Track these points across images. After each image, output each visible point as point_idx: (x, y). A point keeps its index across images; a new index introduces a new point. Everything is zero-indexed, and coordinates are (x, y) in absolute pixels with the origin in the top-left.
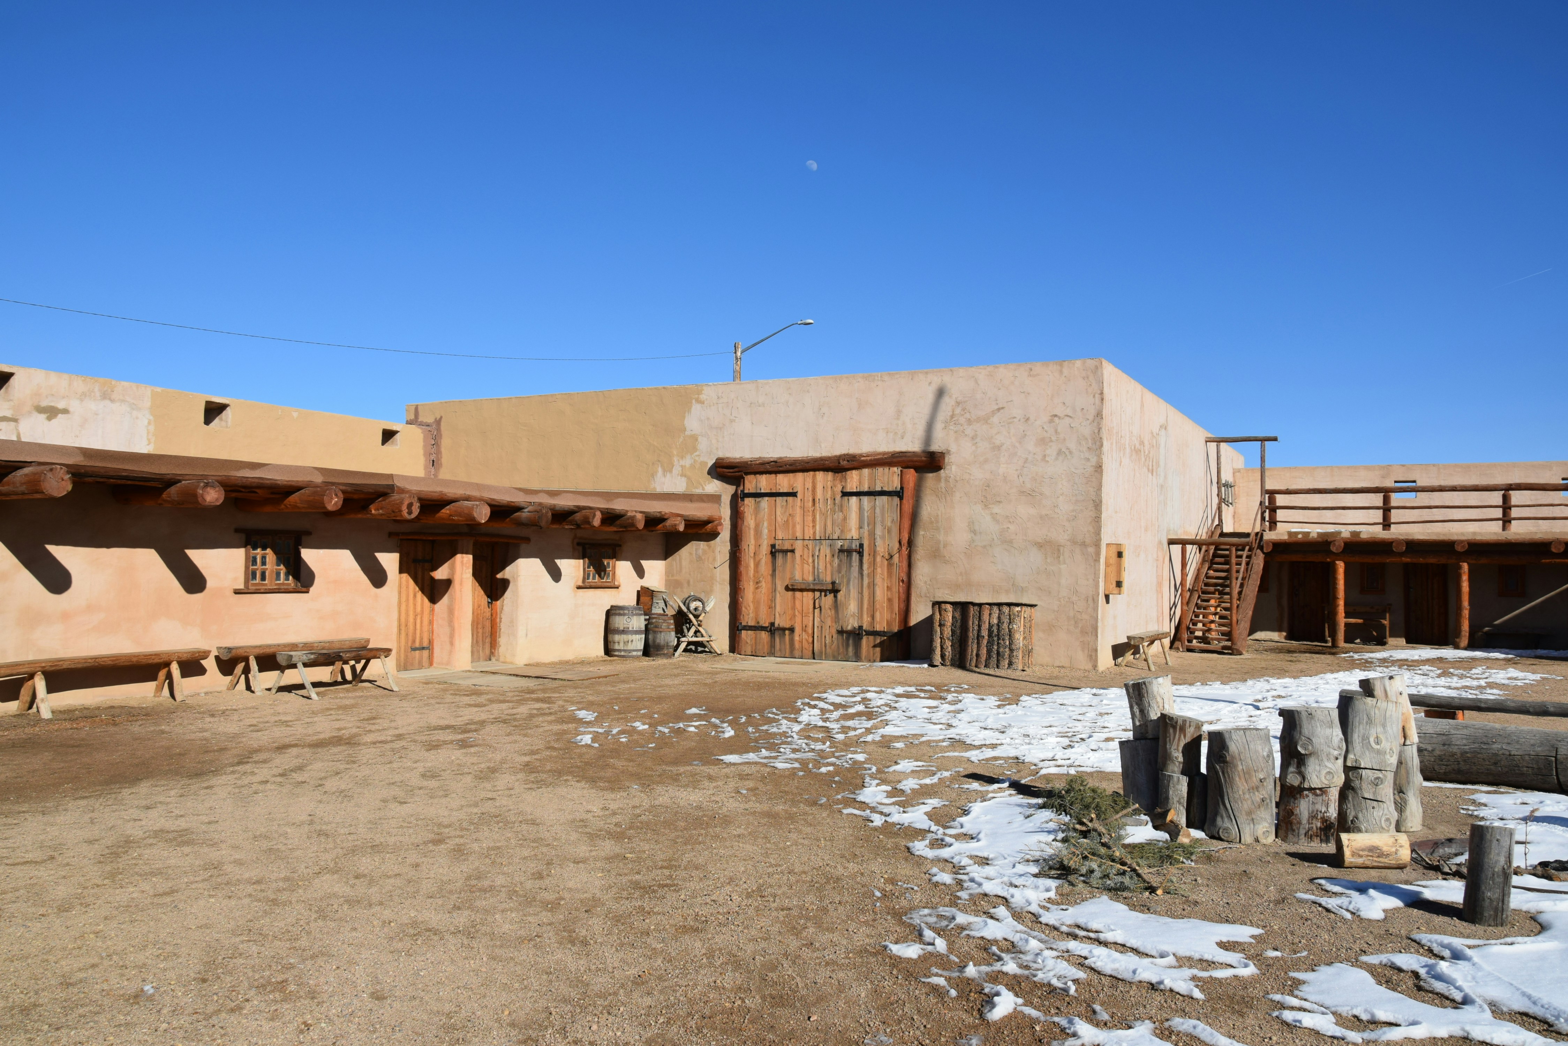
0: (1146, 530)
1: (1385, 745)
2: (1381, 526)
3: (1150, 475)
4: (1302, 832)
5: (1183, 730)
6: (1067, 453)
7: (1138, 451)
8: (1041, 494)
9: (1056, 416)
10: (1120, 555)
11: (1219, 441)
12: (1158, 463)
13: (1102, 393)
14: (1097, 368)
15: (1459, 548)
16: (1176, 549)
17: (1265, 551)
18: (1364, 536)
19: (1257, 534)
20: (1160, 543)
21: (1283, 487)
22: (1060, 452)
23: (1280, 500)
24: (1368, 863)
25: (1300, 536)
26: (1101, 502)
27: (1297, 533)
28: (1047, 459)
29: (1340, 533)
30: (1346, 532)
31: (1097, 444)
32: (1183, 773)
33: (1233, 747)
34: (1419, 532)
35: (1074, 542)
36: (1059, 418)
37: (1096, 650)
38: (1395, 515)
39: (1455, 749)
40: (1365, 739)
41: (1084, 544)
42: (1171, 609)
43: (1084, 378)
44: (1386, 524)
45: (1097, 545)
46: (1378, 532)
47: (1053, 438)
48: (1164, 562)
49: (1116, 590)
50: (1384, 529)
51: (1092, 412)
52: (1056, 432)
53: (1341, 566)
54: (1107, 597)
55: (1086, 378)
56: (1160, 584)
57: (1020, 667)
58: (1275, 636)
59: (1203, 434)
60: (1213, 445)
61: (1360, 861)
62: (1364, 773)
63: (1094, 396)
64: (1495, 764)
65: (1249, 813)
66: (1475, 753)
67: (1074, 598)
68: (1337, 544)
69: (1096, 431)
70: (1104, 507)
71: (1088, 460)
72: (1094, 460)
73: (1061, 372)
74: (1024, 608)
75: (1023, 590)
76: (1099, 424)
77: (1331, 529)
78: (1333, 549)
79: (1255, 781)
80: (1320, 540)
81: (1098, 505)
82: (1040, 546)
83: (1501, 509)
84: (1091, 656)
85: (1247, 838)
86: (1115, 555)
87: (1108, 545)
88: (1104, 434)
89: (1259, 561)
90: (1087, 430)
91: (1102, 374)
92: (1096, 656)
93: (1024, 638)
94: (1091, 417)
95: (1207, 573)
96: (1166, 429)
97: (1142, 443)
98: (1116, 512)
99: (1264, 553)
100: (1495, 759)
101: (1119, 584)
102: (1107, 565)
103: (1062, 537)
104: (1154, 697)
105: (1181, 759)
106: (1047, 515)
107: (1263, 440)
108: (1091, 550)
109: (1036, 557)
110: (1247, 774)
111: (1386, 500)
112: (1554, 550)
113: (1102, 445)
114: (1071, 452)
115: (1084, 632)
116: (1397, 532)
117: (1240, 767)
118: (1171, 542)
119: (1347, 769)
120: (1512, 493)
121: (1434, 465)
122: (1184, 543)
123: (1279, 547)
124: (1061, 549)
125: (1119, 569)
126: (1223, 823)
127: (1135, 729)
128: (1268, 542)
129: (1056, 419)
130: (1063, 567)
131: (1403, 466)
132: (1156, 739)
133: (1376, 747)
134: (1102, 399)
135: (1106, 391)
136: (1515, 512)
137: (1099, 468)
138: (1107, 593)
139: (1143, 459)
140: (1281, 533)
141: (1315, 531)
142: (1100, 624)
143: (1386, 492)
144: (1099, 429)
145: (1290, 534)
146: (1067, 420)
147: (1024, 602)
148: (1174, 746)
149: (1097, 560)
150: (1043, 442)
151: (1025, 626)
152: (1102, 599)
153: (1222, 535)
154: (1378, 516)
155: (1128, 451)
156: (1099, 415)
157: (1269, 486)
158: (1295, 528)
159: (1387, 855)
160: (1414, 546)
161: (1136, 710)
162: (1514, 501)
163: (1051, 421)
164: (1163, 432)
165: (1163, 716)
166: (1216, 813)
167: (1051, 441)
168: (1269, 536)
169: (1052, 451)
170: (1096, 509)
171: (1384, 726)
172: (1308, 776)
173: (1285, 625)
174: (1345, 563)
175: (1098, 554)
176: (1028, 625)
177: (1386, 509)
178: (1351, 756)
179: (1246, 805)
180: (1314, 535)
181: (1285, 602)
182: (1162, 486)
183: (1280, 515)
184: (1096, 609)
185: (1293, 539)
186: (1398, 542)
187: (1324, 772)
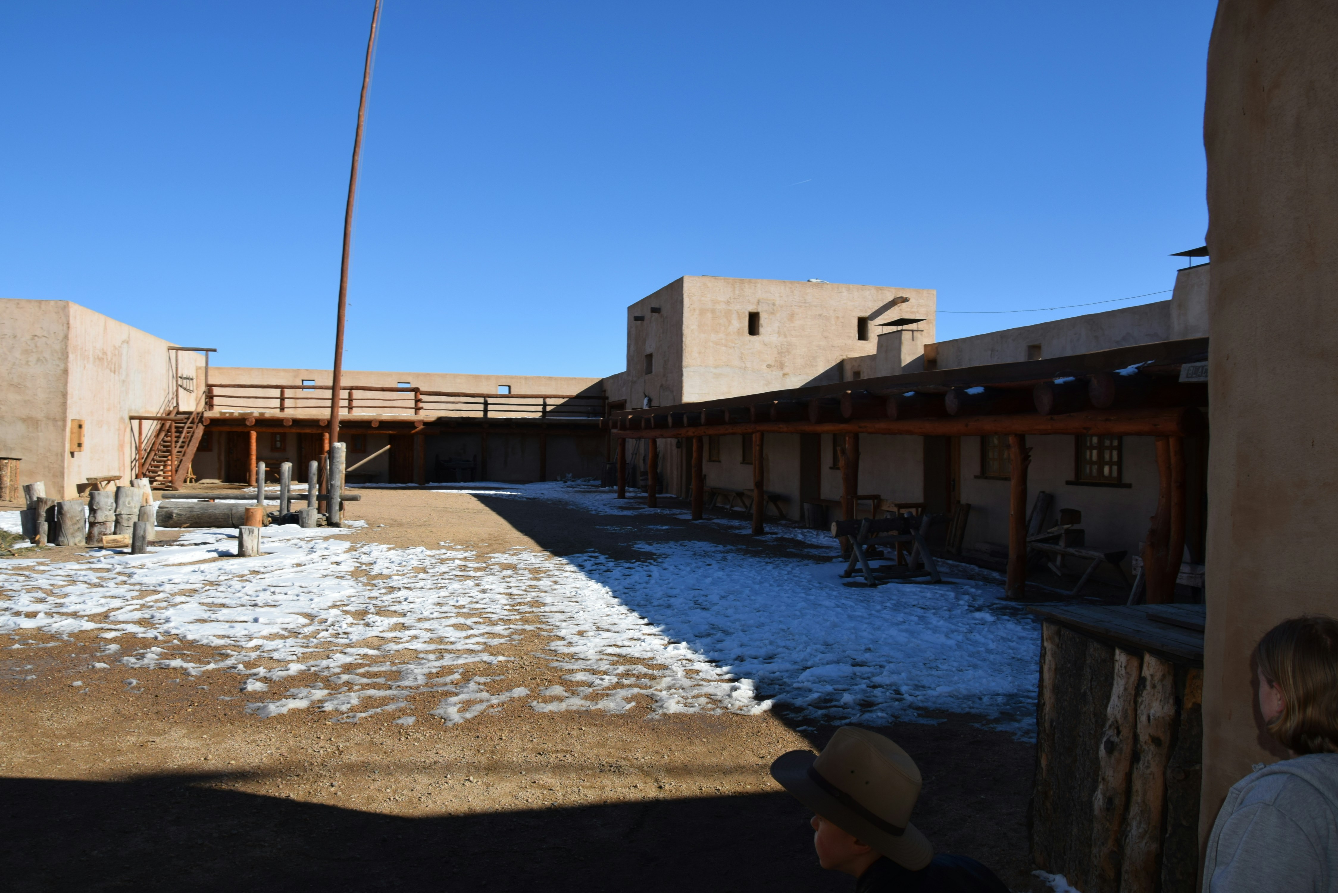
0: (109, 410)
1: (132, 504)
2: (279, 409)
3: (112, 374)
4: (95, 540)
5: (46, 503)
6: (44, 361)
7: (101, 359)
8: (25, 386)
9: (36, 336)
10: (80, 426)
11: (178, 349)
12: (120, 367)
13: (68, 324)
14: (65, 307)
15: (322, 424)
16: (135, 423)
17: (204, 424)
18: (267, 415)
19: (198, 414)
20: (122, 419)
21: (218, 383)
22: (38, 360)
23: (216, 391)
24: (113, 546)
25: (227, 415)
26: (67, 393)
27: (226, 413)
28: (29, 363)
29: (252, 413)
30: (256, 413)
31: (65, 356)
32: (46, 521)
33: (66, 508)
34: (301, 414)
35: (48, 418)
36: (38, 337)
37: (63, 487)
38: (287, 403)
39: (194, 513)
40: (124, 502)
41: (55, 420)
42: (132, 462)
43: (56, 313)
44: (282, 408)
45: (64, 420)
46: (277, 413)
47: (34, 350)
48: (125, 431)
49: (78, 449)
50: (281, 412)
51: (61, 336)
52: (36, 346)
53: (254, 435)
54: (72, 454)
55: (57, 313)
56: (121, 446)
57: (8, 499)
58: (217, 481)
59: (164, 344)
60: (173, 353)
61: (110, 545)
62: (123, 516)
63: (63, 325)
64: (210, 518)
65: (72, 534)
66: (202, 514)
67: (48, 454)
68: (250, 420)
69: (64, 348)
70: (69, 397)
71: (58, 366)
72: (62, 366)
73: (40, 307)
74: (11, 461)
75: (12, 449)
76: (66, 343)
77: (248, 411)
78: (248, 423)
79: (75, 521)
80: (240, 417)
81: (65, 395)
82: (24, 420)
83: (331, 401)
84: (60, 491)
85: (71, 544)
86: (76, 427)
87: (72, 420)
88: (70, 350)
89: (199, 432)
90: (57, 346)
91: (69, 311)
92: (63, 491)
93: (11, 480)
94: (60, 338)
95: (163, 439)
96: (128, 343)
97: (105, 353)
98: (80, 399)
99: (204, 426)
100: (210, 516)
101: (80, 445)
102: (72, 433)
103: (40, 415)
104: (36, 491)
105: (45, 515)
106: (29, 400)
107: (208, 350)
108: (60, 423)
109: (21, 428)
110: (72, 518)
111: (282, 393)
112: (373, 425)
113: (67, 357)
114: (46, 360)
115: (55, 476)
116: (289, 413)
117: (68, 516)
118: (132, 418)
119: (116, 515)
120: (354, 391)
121: (326, 371)
122: (141, 418)
123: (214, 422)
124: (39, 423)
125: (80, 436)
126: (61, 539)
127: (28, 505)
128: (206, 418)
129: (36, 338)
130: (40, 434)
131: (307, 370)
132: (35, 509)
133: (128, 505)
134: (69, 328)
135: (71, 321)
136: (355, 403)
137: (66, 371)
138: (72, 451)
139: (106, 364)
140: (215, 413)
141: (237, 412)
142: (66, 470)
143: (282, 388)
144: (66, 347)
145: (221, 413)
146: (44, 339)
147: (10, 457)
148: (42, 510)
149: (64, 429)
150: (26, 352)
151: (11, 472)
152: (67, 455)
153: (178, 413)
154: (277, 403)
155: (91, 359)
156: (66, 337)
157: (211, 382)
158: (225, 410)
159: (120, 542)
160: (297, 422)
161: (28, 497)
162: (354, 397)
163: (32, 339)
164: (125, 345)
165: (38, 498)
166: (59, 535)
167: (32, 352)
168: (208, 414)
169: (33, 358)
170: (64, 397)
171: (132, 497)
172: (97, 518)
173: (223, 473)
174: (257, 433)
175: (64, 426)
176: (14, 472)
177: (282, 399)
178: (118, 510)
179: (71, 531)
180: (236, 414)
181: (223, 458)
182: (124, 381)
183: (216, 401)
184: (63, 461)
185: (223, 417)
186: (287, 419)
187: (104, 516)
